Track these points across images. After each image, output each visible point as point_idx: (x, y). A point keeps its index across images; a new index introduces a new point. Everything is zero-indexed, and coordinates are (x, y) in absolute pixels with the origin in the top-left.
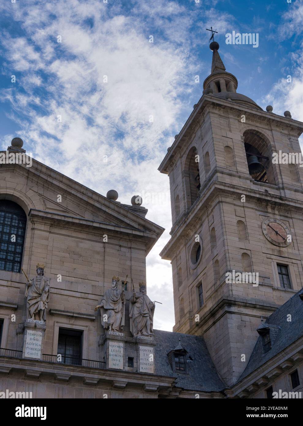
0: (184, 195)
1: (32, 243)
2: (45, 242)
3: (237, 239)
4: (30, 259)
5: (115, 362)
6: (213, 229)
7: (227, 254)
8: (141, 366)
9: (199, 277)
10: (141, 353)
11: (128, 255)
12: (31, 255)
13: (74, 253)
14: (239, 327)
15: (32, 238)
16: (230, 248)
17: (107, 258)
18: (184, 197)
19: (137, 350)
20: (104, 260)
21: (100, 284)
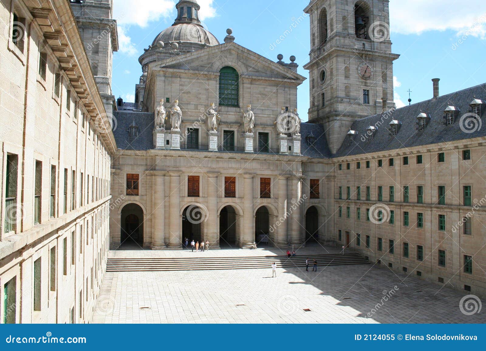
0: (318, 35)
1: (243, 91)
2: (249, 90)
3: (344, 78)
4: (243, 100)
5: (283, 149)
6: (332, 69)
7: (338, 87)
8: (294, 150)
9: (323, 90)
10: (295, 144)
11: (288, 92)
12: (243, 98)
13: (263, 94)
14: (340, 127)
15: (243, 88)
16: (339, 84)
17: (279, 95)
18: (318, 37)
19: (293, 143)
20: (277, 96)
21: (276, 109)
